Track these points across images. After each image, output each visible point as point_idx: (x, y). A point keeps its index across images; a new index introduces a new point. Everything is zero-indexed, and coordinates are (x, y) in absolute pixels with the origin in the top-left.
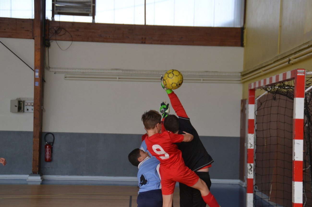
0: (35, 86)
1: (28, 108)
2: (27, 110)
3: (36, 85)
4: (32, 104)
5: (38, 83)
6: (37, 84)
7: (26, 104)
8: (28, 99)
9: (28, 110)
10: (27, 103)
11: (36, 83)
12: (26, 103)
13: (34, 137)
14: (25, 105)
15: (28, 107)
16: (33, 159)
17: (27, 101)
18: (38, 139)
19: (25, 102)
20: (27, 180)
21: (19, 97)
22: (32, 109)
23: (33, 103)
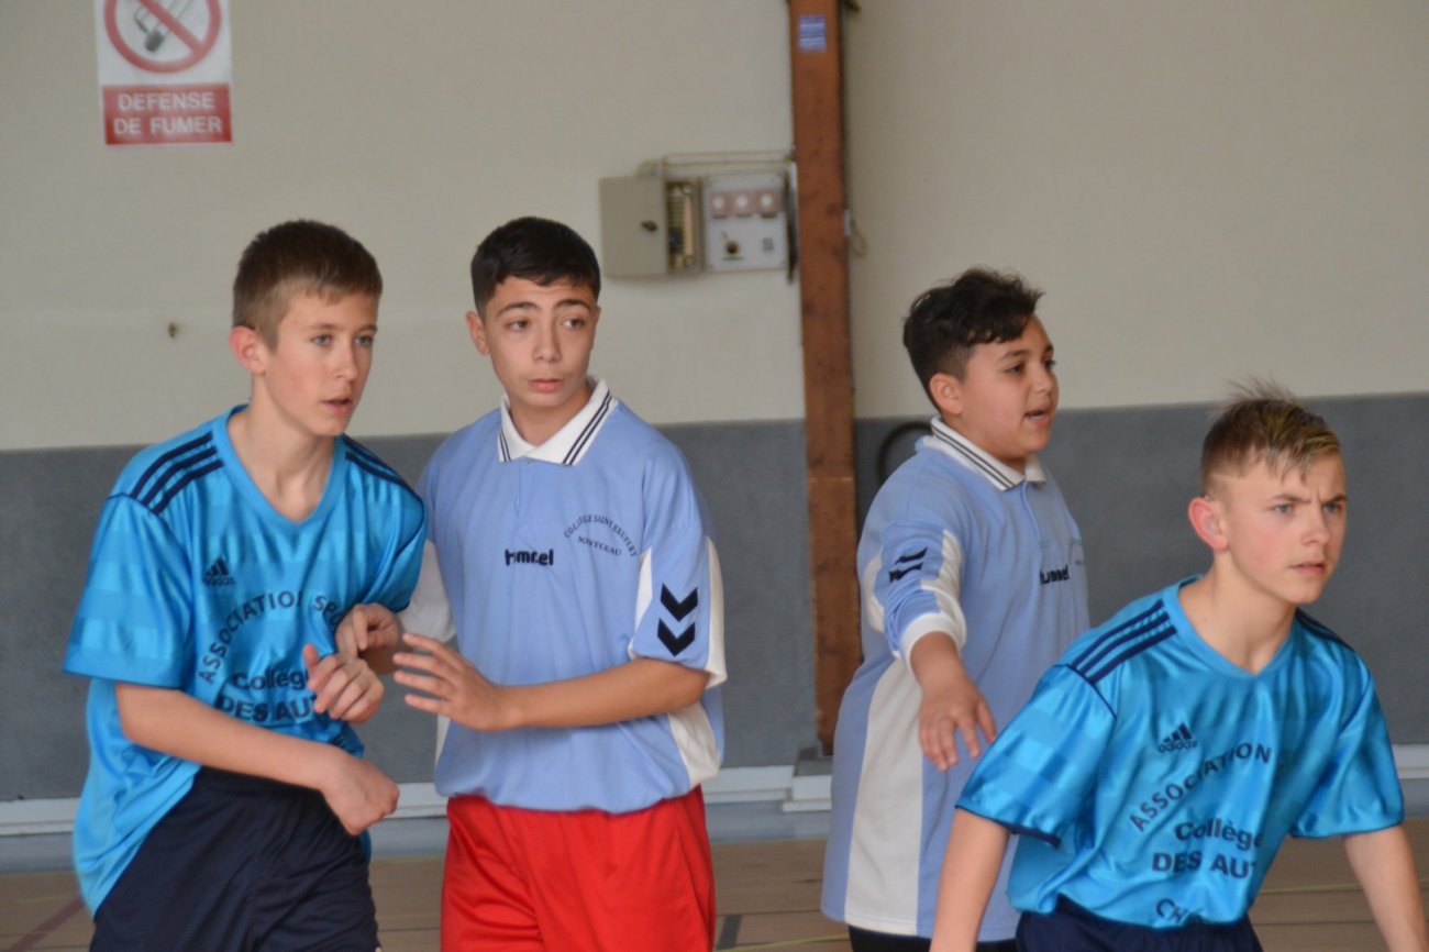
0: (796, 55)
1: (733, 237)
2: (726, 255)
3: (806, 43)
4: (767, 201)
5: (820, 26)
6: (815, 34)
7: (719, 203)
8: (726, 163)
9: (732, 249)
10: (729, 199)
11: (804, 26)
12: (714, 195)
13: (816, 462)
14: (708, 214)
15: (736, 230)
16: (822, 639)
17: (722, 183)
18: (848, 480)
19: (707, 192)
20: (788, 807)
21: (655, 153)
22: (768, 245)
23: (769, 192)
